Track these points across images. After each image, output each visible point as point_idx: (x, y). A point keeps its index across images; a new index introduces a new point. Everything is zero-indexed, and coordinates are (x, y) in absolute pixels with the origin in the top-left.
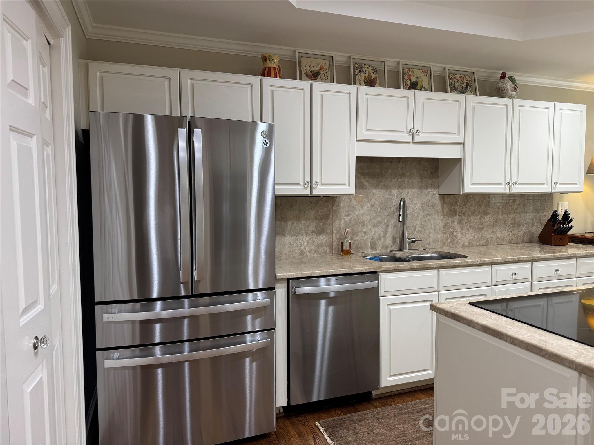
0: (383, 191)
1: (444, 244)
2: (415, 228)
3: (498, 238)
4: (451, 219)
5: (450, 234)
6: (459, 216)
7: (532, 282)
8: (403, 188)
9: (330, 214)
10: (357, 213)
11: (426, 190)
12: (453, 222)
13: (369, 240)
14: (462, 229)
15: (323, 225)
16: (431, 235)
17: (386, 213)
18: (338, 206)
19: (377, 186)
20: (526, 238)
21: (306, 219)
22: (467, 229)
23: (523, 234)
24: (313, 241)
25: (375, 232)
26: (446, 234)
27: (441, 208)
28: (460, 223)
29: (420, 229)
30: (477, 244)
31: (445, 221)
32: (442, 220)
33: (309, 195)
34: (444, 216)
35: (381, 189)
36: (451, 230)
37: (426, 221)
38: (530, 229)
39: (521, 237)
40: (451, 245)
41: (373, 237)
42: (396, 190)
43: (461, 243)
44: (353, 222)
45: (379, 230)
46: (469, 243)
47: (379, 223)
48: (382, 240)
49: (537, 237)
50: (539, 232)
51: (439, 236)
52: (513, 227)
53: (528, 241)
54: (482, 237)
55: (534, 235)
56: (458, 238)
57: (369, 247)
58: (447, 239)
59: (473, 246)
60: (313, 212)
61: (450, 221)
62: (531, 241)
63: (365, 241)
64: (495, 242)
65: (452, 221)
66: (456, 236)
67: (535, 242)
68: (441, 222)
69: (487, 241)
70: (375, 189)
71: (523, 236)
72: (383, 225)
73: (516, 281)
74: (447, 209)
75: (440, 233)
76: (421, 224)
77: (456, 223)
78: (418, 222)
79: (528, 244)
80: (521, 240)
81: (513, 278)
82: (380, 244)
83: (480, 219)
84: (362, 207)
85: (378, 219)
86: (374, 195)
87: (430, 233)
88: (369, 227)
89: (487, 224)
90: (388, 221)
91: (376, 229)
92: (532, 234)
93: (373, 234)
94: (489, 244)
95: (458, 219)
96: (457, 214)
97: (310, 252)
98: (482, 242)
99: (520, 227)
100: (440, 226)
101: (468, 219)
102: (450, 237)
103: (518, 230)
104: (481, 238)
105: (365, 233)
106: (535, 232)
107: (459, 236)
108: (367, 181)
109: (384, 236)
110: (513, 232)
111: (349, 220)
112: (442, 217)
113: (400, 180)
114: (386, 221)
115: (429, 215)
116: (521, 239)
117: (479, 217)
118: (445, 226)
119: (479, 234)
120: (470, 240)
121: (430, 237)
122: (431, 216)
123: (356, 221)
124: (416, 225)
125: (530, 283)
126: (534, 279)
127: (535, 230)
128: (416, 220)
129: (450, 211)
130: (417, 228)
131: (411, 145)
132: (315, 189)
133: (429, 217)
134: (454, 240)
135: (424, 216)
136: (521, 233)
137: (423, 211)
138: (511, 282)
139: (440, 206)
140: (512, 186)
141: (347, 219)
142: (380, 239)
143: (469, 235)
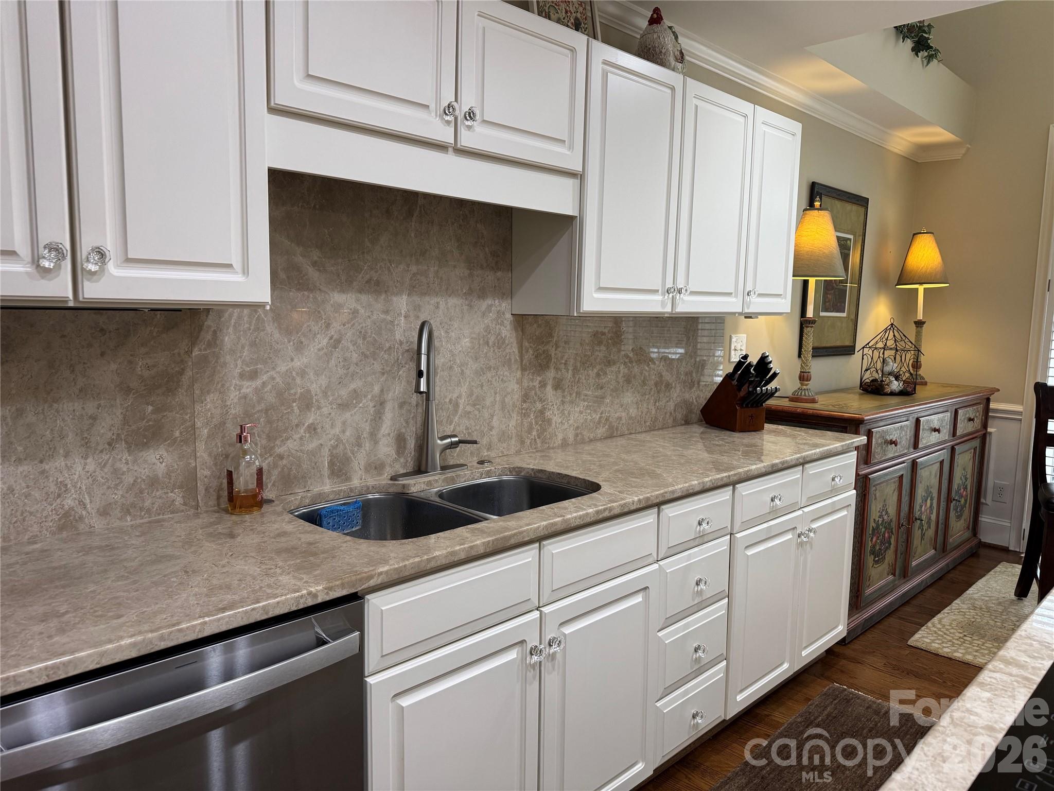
0: (364, 298)
1: (523, 442)
2: (457, 405)
3: (631, 418)
4: (539, 378)
5: (536, 417)
6: (557, 369)
7: (731, 534)
8: (423, 294)
9: (182, 372)
10: (282, 368)
11: (482, 300)
12: (543, 385)
13: (325, 452)
14: (563, 402)
15: (157, 411)
16: (495, 422)
17: (377, 367)
18: (214, 342)
19: (346, 285)
20: (679, 416)
21: (83, 393)
22: (572, 402)
23: (676, 405)
24: (115, 471)
25: (344, 423)
26: (529, 416)
27: (516, 351)
28: (557, 386)
29: (469, 408)
30: (592, 436)
31: (525, 384)
32: (520, 382)
33: (66, 302)
34: (523, 369)
35: (360, 291)
36: (539, 406)
37: (482, 386)
38: (687, 396)
39: (671, 413)
40: (539, 445)
41: (339, 440)
42: (405, 297)
43: (560, 436)
44: (271, 398)
45: (358, 418)
46: (577, 435)
47: (356, 395)
48: (367, 445)
49: (699, 412)
50: (703, 402)
51: (513, 423)
52: (658, 392)
53: (683, 422)
54: (600, 418)
55: (693, 407)
56: (553, 425)
57: (326, 472)
58: (530, 431)
59: (583, 442)
60: (114, 366)
61: (536, 384)
62: (687, 422)
63: (313, 453)
64: (625, 428)
65: (540, 382)
66: (549, 421)
67: (696, 423)
68: (516, 387)
69: (611, 427)
70: (342, 291)
71: (675, 410)
72: (368, 403)
73: (706, 539)
74: (531, 351)
75: (514, 415)
76: (471, 394)
77: (549, 388)
78: (464, 389)
79: (683, 427)
80: (670, 421)
81: (700, 531)
82: (359, 461)
83: (598, 375)
84: (300, 348)
85: (353, 386)
86: (338, 307)
87: (492, 416)
88: (325, 410)
89: (612, 387)
90: (382, 391)
91: (347, 415)
92: (687, 404)
93: (337, 430)
94: (615, 434)
95: (554, 378)
96: (552, 365)
97: (104, 512)
98: (601, 431)
99: (669, 391)
100: (516, 397)
101: (574, 375)
102: (537, 423)
103: (668, 399)
104: (599, 422)
105: (312, 429)
106: (695, 401)
107: (556, 419)
108: (314, 264)
109: (373, 435)
110: (657, 404)
111: (257, 391)
112: (519, 373)
113: (414, 269)
114: (377, 389)
115: (489, 368)
116: (672, 418)
117: (595, 371)
118: (525, 398)
119: (595, 411)
120: (578, 428)
121: (491, 428)
122: (493, 372)
123: (280, 394)
124: (459, 397)
125: (728, 537)
126: (737, 527)
127: (694, 397)
128: (459, 384)
129: (536, 357)
130: (461, 407)
131: (450, 158)
132: (95, 277)
133: (489, 375)
134: (545, 430)
135: (480, 373)
136: (671, 405)
137: (476, 359)
138: (696, 543)
139: (515, 345)
140: (678, 297)
141: (248, 387)
142: (359, 445)
143: (577, 415)
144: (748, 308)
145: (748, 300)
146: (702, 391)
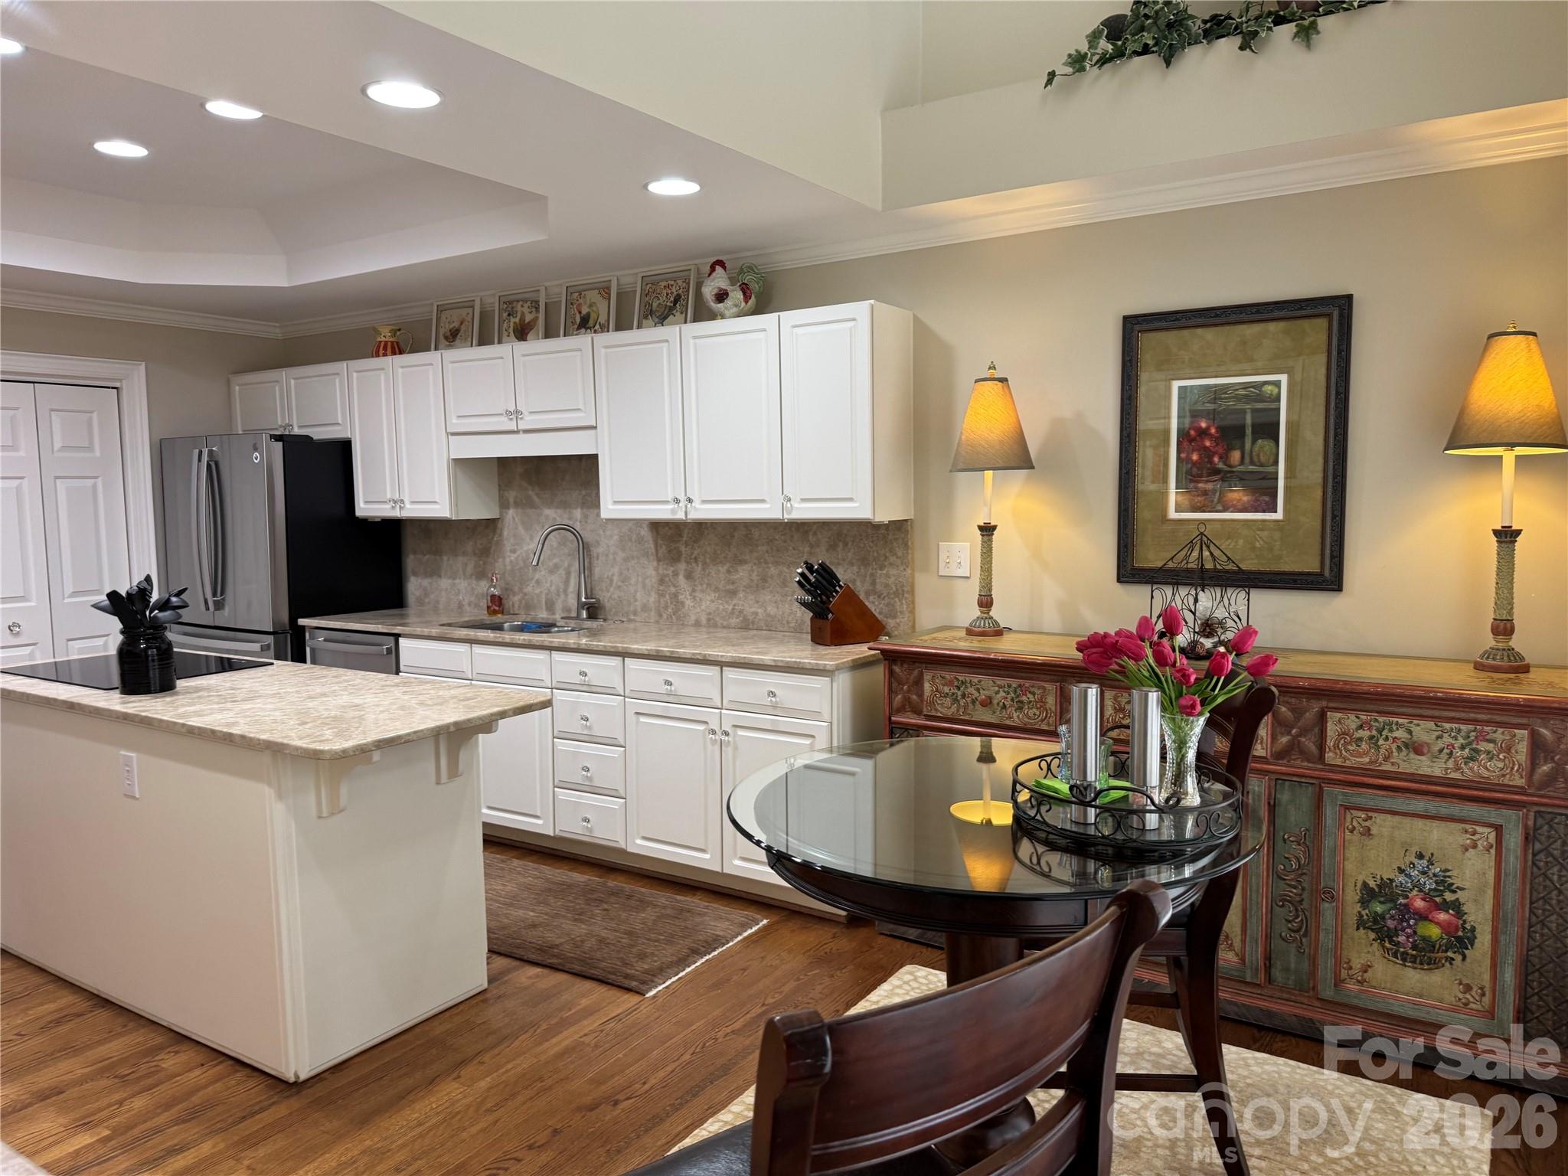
0: (559, 511)
1: (660, 616)
2: (612, 580)
3: (769, 615)
4: (672, 569)
5: (671, 598)
6: (688, 563)
8: (589, 508)
9: (490, 548)
10: (525, 548)
12: (676, 574)
13: (543, 596)
14: (694, 591)
15: (484, 564)
16: (638, 596)
17: (566, 551)
18: (501, 535)
19: (550, 504)
21: (464, 554)
22: (703, 591)
24: (472, 588)
25: (551, 581)
26: (665, 596)
27: (652, 546)
28: (689, 576)
29: (620, 583)
30: (725, 623)
31: (661, 572)
32: (656, 569)
34: (659, 560)
35: (557, 508)
36: (673, 589)
37: (628, 570)
40: (675, 621)
41: (549, 590)
42: (579, 510)
43: (693, 618)
44: (521, 564)
45: (557, 579)
46: (709, 620)
47: (556, 567)
48: (562, 596)
51: (652, 600)
54: (733, 609)
56: (686, 607)
57: (544, 607)
58: (666, 607)
59: (715, 626)
60: (471, 543)
61: (670, 572)
63: (539, 596)
64: (762, 624)
65: (673, 572)
66: (683, 603)
68: (654, 573)
69: (745, 620)
70: (549, 508)
72: (562, 572)
74: (664, 547)
75: (653, 593)
76: (621, 574)
77: (681, 577)
78: (616, 570)
82: (559, 606)
83: (729, 572)
84: (532, 538)
85: (555, 561)
86: (547, 517)
87: (636, 591)
88: (543, 573)
89: (744, 584)
90: (569, 566)
91: (553, 577)
93: (548, 585)
94: (751, 627)
95: (686, 570)
96: (683, 559)
97: (469, 605)
98: (734, 621)
100: (654, 580)
101: (704, 569)
102: (671, 603)
104: (732, 612)
105: (538, 582)
107: (689, 603)
108: (537, 494)
109: (565, 591)
111: (517, 559)
112: (655, 564)
113: (584, 492)
114: (566, 564)
115: (633, 558)
117: (725, 567)
118: (661, 581)
119: (727, 602)
120: (710, 614)
121: (636, 600)
122: (636, 561)
123: (524, 562)
124: (613, 575)
128: (612, 566)
129: (669, 551)
130: (615, 582)
133: (633, 562)
134: (679, 610)
135: (626, 560)
137: (623, 550)
139: (651, 542)
141: (513, 557)
142: (559, 595)
143: (708, 603)
144: (789, 513)
145: (789, 505)
146: (873, 603)
